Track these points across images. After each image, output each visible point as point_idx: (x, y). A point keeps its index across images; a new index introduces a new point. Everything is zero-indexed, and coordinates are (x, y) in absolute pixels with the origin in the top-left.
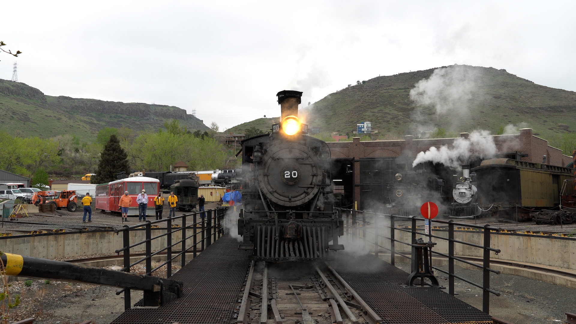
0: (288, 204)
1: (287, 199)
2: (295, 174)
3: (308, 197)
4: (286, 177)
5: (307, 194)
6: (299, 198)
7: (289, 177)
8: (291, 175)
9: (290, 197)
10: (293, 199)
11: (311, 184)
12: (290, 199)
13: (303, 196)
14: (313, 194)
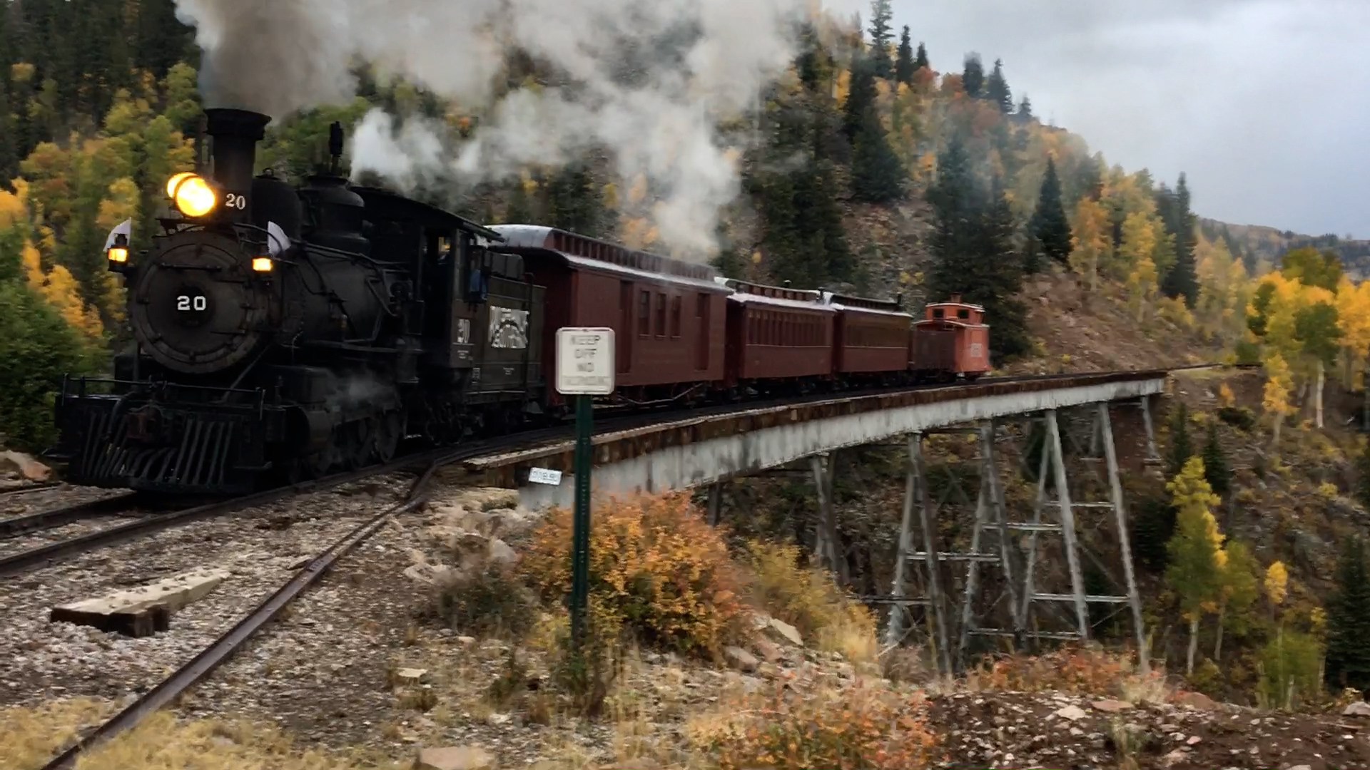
0: (188, 370)
1: (185, 357)
2: (200, 303)
3: (234, 355)
4: (180, 308)
5: (231, 348)
6: (213, 356)
7: (188, 308)
8: (191, 304)
9: (192, 354)
10: (199, 358)
11: (240, 328)
12: (192, 358)
13: (221, 352)
14: (245, 349)
